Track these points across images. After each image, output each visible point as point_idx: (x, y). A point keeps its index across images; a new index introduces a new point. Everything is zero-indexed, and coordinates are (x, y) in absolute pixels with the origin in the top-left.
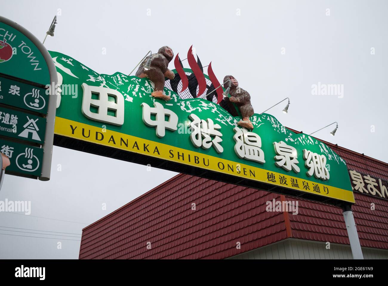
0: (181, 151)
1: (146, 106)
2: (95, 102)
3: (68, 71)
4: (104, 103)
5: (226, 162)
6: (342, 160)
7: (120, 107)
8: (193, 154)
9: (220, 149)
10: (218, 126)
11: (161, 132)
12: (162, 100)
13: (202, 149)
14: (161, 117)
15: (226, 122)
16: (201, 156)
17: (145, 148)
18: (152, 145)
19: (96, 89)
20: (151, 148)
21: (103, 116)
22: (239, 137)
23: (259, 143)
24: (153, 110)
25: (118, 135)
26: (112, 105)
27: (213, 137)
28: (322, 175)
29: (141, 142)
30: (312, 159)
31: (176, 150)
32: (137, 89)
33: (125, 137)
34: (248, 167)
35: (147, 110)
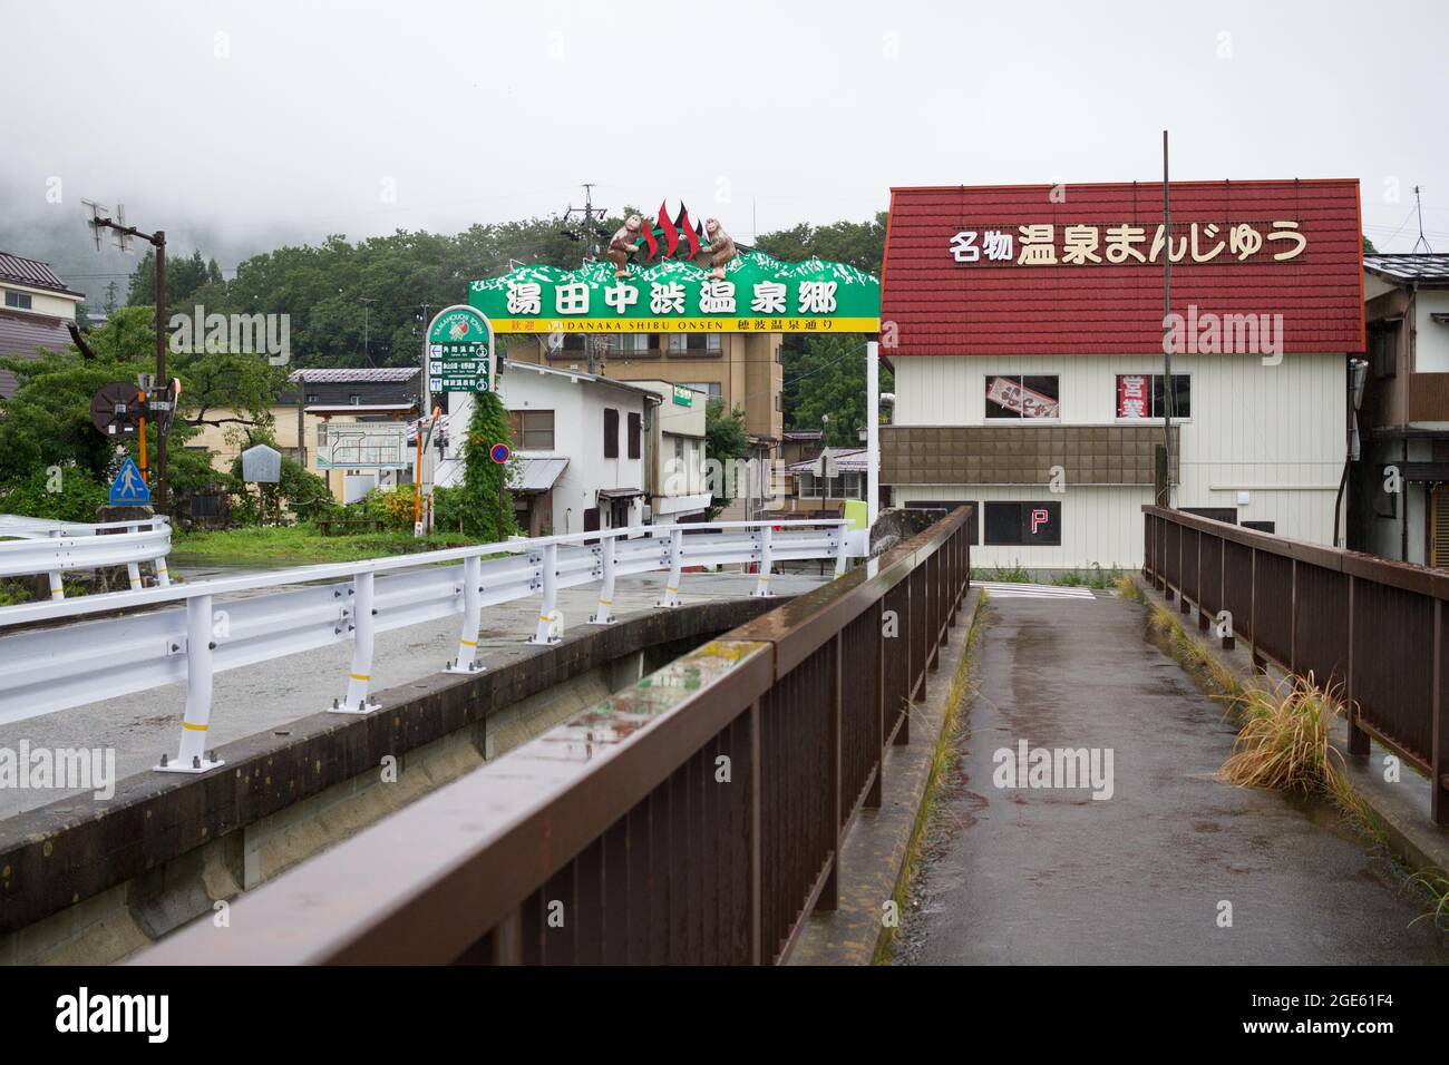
0: (641, 320)
1: (607, 289)
2: (565, 300)
3: (545, 278)
4: (572, 298)
5: (687, 320)
6: (872, 278)
7: (585, 298)
8: (652, 321)
9: (681, 310)
10: (682, 287)
11: (621, 310)
12: (623, 278)
13: (661, 315)
14: (621, 295)
15: (695, 278)
16: (660, 320)
17: (608, 326)
18: (613, 321)
19: (565, 288)
20: (613, 325)
21: (572, 309)
22: (706, 292)
23: (732, 292)
24: (614, 291)
25: (585, 321)
26: (579, 298)
27: (673, 300)
28: (824, 308)
29: (604, 321)
30: (810, 292)
31: (635, 321)
32: (602, 275)
33: (591, 321)
34: (713, 320)
35: (609, 291)
